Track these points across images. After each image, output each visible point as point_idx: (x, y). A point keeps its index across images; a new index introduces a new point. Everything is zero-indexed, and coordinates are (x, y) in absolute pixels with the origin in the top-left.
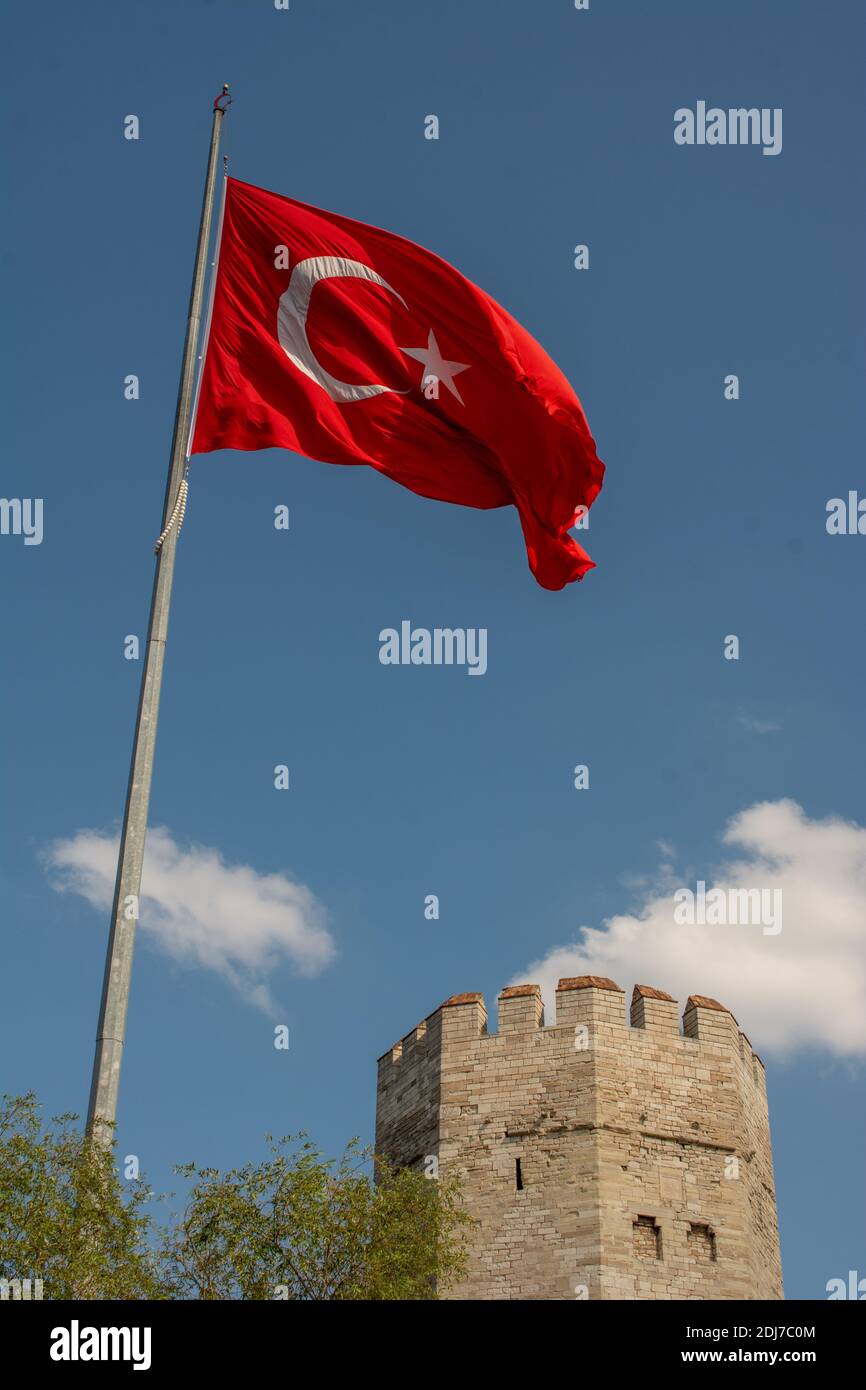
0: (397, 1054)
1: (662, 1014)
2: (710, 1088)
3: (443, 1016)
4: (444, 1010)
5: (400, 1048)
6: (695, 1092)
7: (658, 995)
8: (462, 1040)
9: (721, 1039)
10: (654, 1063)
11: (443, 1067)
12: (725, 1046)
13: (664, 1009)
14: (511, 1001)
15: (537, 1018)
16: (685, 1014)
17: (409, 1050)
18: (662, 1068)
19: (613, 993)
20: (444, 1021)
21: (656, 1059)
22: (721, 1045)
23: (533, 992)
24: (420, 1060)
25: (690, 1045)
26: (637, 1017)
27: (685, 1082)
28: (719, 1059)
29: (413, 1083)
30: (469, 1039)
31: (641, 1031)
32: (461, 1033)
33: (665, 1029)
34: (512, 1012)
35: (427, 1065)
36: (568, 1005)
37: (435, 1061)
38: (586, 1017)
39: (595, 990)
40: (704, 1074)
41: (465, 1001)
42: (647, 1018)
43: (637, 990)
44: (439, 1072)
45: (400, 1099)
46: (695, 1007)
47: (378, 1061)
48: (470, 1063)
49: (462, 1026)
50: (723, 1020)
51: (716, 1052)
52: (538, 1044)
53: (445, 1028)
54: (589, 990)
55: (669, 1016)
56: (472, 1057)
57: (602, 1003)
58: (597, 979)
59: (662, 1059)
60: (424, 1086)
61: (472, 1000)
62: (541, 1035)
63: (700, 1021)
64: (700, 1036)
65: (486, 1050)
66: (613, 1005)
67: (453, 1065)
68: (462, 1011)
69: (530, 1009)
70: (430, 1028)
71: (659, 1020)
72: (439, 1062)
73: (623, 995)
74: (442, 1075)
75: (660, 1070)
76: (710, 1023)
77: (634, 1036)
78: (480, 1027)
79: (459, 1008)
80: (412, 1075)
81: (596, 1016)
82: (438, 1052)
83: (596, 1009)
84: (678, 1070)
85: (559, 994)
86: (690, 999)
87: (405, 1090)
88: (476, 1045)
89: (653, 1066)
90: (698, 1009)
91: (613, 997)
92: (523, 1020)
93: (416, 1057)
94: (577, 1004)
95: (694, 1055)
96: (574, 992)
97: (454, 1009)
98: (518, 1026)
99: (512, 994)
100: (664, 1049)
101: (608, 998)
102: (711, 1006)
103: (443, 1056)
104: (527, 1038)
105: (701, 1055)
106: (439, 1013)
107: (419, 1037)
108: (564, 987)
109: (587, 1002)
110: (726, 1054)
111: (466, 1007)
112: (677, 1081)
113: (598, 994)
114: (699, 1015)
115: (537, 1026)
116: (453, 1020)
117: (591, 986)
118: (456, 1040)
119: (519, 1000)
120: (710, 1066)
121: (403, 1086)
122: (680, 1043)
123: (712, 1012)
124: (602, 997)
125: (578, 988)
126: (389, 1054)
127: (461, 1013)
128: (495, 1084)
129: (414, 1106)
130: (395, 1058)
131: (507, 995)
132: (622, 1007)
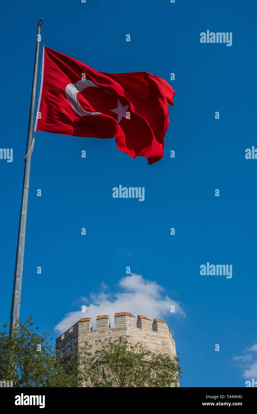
0: (63, 338)
1: (147, 324)
2: (161, 347)
3: (79, 325)
4: (79, 323)
5: (63, 336)
6: (157, 348)
7: (145, 318)
8: (85, 332)
9: (164, 332)
10: (145, 339)
11: (79, 341)
12: (165, 334)
13: (147, 322)
14: (101, 320)
15: (108, 325)
16: (153, 324)
17: (67, 336)
18: (147, 341)
19: (132, 317)
20: (79, 327)
21: (145, 338)
22: (164, 334)
23: (107, 317)
24: (71, 339)
25: (155, 334)
26: (139, 325)
27: (154, 345)
28: (164, 338)
29: (69, 347)
30: (87, 332)
31: (141, 329)
32: (84, 330)
33: (148, 329)
34: (101, 324)
35: (74, 340)
36: (118, 321)
37: (76, 339)
38: (124, 325)
39: (127, 316)
40: (160, 343)
41: (86, 320)
42: (142, 325)
43: (139, 316)
44: (78, 343)
45: (64, 352)
46: (156, 322)
47: (56, 340)
48: (87, 340)
49: (85, 328)
50: (165, 326)
51: (163, 336)
52: (109, 333)
53: (79, 329)
54: (125, 316)
55: (149, 324)
56: (88, 338)
57: (129, 320)
58: (127, 313)
59: (147, 338)
60: (72, 347)
61: (88, 320)
62: (110, 331)
63: (158, 326)
64: (158, 331)
65: (92, 335)
66: (132, 321)
67: (82, 340)
68: (85, 324)
69: (106, 323)
70: (74, 329)
71: (145, 326)
72: (77, 340)
73: (135, 318)
74: (79, 343)
75: (146, 341)
76: (161, 327)
77: (139, 331)
78: (90, 328)
79: (84, 322)
80: (68, 344)
81: (127, 325)
82: (77, 336)
83: (127, 322)
84: (152, 341)
85: (116, 318)
86: (154, 319)
87: (66, 349)
88: (89, 334)
89: (144, 340)
90: (157, 323)
91: (132, 319)
92: (104, 326)
93: (69, 338)
94: (121, 321)
95: (157, 337)
96: (120, 317)
97: (82, 323)
98: (103, 328)
99: (101, 318)
100: (148, 335)
101: (130, 319)
102: (161, 322)
103: (79, 337)
104: (105, 332)
105: (158, 337)
106: (77, 324)
107: (70, 332)
108: (117, 316)
109: (124, 320)
110: (166, 336)
111: (86, 322)
112: (152, 345)
113: (127, 318)
114: (158, 324)
115: (108, 328)
116: (82, 326)
117: (125, 315)
118: (83, 333)
119: (103, 320)
120: (162, 340)
121: (65, 348)
122: (152, 333)
123: (161, 323)
124: (129, 319)
125: (121, 316)
126: (60, 338)
127: (84, 324)
128: (96, 346)
129: (69, 354)
130: (62, 339)
131: (99, 318)
132: (135, 322)
